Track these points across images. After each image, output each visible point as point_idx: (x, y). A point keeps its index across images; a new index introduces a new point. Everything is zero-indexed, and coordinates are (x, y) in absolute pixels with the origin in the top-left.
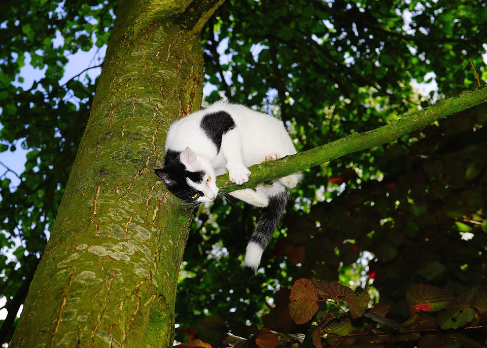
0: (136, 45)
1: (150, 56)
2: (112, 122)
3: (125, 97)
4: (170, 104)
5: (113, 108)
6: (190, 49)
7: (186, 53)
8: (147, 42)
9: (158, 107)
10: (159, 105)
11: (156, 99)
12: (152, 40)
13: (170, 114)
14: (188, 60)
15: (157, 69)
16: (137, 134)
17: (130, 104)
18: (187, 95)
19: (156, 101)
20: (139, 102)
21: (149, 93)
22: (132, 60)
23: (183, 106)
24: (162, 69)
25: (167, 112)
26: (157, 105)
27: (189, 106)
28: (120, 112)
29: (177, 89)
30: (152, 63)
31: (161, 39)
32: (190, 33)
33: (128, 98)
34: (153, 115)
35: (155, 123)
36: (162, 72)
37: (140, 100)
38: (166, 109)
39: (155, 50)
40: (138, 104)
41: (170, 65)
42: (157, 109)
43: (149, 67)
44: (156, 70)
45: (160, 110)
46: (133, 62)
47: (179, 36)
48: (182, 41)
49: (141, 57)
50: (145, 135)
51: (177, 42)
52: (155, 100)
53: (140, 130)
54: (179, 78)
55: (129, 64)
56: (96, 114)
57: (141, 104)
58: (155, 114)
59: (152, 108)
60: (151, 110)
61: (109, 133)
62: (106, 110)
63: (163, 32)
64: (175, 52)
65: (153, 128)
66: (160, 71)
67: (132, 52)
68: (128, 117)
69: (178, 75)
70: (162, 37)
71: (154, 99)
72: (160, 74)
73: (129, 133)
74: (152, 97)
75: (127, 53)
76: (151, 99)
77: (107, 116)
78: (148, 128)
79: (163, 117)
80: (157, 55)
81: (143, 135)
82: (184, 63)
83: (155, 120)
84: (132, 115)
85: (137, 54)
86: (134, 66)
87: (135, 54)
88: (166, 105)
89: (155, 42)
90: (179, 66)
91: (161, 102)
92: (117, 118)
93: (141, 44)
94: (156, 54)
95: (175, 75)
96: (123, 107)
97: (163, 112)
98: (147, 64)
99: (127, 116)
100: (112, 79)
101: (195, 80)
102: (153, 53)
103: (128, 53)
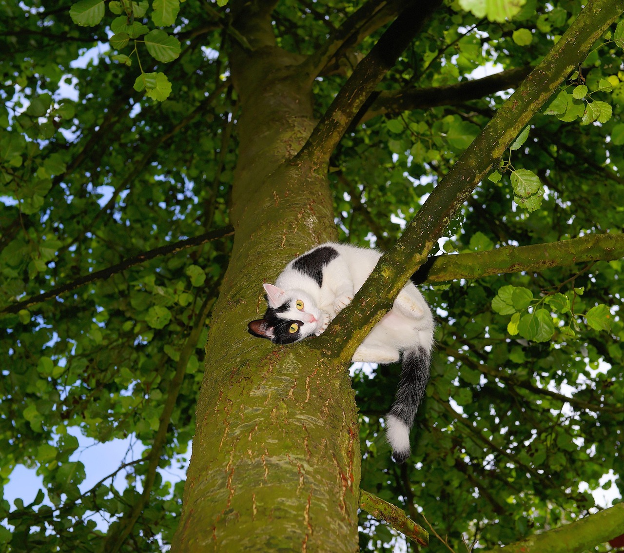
0: (255, 380)
1: (280, 395)
2: (232, 494)
3: (249, 455)
4: (322, 464)
5: (232, 473)
6: (337, 386)
7: (332, 391)
8: (272, 375)
9: (304, 469)
10: (306, 465)
11: (299, 456)
12: (280, 373)
13: (324, 480)
14: (337, 401)
15: (295, 414)
16: (278, 509)
17: (258, 465)
18: (344, 454)
19: (300, 459)
20: (273, 462)
21: (288, 448)
22: (252, 401)
23: (340, 468)
24: (301, 414)
25: (319, 477)
26: (302, 466)
27: (348, 469)
28: (244, 478)
29: (328, 442)
30: (285, 406)
31: (293, 371)
32: (336, 362)
33: (254, 457)
34: (298, 480)
35: (304, 492)
36: (302, 417)
37: (274, 460)
38: (317, 472)
39: (286, 386)
40: (271, 465)
41: (311, 408)
42: (302, 471)
43: (281, 411)
44: (291, 415)
45: (308, 473)
46: (254, 406)
47: (320, 366)
48: (325, 374)
49: (265, 397)
50: (292, 511)
51: (318, 375)
52: (297, 458)
53: (282, 503)
54: (327, 427)
55: (247, 409)
56: (202, 487)
57: (277, 466)
58: (301, 479)
59: (296, 470)
60: (294, 474)
61: (231, 511)
62: (219, 477)
63: (295, 361)
64: (317, 389)
65: (302, 501)
66: (298, 417)
67: (250, 390)
68: (259, 485)
69: (325, 422)
70: (295, 368)
71: (296, 456)
72: (299, 420)
73: (265, 509)
74: (293, 454)
75: (242, 394)
76: (292, 457)
77: (222, 486)
78: (294, 500)
79: (315, 484)
80: (291, 394)
81: (289, 510)
82: (331, 407)
83: (303, 489)
84: (265, 482)
85: (258, 393)
86: (257, 410)
87: (255, 393)
88: (315, 466)
89: (285, 375)
90: (325, 409)
91: (308, 462)
92: (241, 488)
93: (264, 378)
94: (288, 391)
95: (321, 423)
96: (247, 470)
97: (314, 477)
98: (277, 407)
99: (257, 483)
100: (221, 432)
101: (349, 432)
102: (283, 391)
103: (244, 392)
